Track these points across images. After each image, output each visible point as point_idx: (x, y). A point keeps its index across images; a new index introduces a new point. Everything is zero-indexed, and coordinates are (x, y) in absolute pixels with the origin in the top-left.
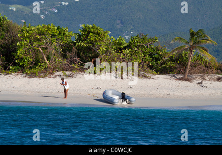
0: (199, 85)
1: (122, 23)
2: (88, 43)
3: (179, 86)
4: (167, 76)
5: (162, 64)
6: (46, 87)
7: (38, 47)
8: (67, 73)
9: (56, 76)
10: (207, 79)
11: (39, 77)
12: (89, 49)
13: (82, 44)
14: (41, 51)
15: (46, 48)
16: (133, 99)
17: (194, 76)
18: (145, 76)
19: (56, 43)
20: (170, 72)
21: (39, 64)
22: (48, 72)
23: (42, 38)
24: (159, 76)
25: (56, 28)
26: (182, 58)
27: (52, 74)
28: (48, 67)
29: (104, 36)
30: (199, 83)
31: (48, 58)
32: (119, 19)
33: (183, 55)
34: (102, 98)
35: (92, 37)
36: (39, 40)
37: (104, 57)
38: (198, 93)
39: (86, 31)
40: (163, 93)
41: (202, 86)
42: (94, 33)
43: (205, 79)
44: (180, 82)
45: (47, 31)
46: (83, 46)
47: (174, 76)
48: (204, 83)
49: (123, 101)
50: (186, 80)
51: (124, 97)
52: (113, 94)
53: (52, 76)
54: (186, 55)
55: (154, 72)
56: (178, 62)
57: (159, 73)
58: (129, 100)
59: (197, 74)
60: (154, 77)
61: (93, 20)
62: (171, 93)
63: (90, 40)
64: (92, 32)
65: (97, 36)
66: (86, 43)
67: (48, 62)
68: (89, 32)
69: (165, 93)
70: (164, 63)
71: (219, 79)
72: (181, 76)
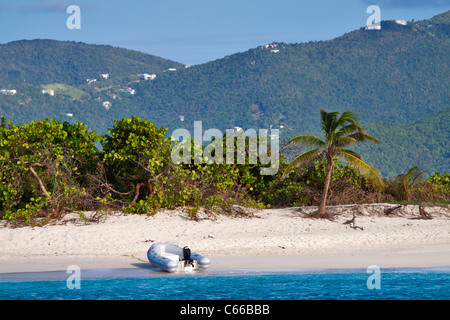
0: (348, 226)
1: (262, 108)
2: (127, 153)
3: (308, 230)
4: (287, 211)
5: (276, 187)
6: (46, 243)
7: (28, 165)
8: (88, 214)
9: (66, 222)
10: (365, 212)
11: (33, 225)
12: (130, 165)
13: (116, 155)
14: (35, 173)
15: (44, 168)
16: (206, 261)
17: (339, 208)
18: (242, 214)
19: (62, 157)
20: (292, 202)
21: (32, 199)
22: (50, 214)
23: (34, 148)
24: (269, 211)
25: (61, 126)
26: (316, 175)
27: (58, 217)
28: (49, 204)
29: (157, 137)
30: (348, 222)
31: (49, 187)
32: (256, 103)
33: (317, 167)
34: (147, 260)
35: (133, 141)
36: (29, 152)
37: (160, 179)
38: (341, 241)
39: (122, 130)
40: (271, 245)
41: (355, 228)
42: (137, 133)
43: (360, 213)
44: (311, 221)
45: (44, 133)
46: (117, 160)
47: (300, 210)
48: (359, 221)
49: (185, 264)
50: (324, 216)
51: (187, 256)
52: (167, 251)
53: (58, 222)
54: (321, 167)
55: (261, 205)
56: (308, 182)
57: (269, 205)
58: (199, 263)
59: (345, 203)
60: (260, 213)
61: (206, 107)
62: (288, 245)
63: (131, 148)
64: (134, 132)
65: (144, 138)
66: (122, 154)
67: (48, 194)
68: (127, 132)
69: (276, 245)
70: (281, 185)
71: (388, 212)
72: (313, 209)
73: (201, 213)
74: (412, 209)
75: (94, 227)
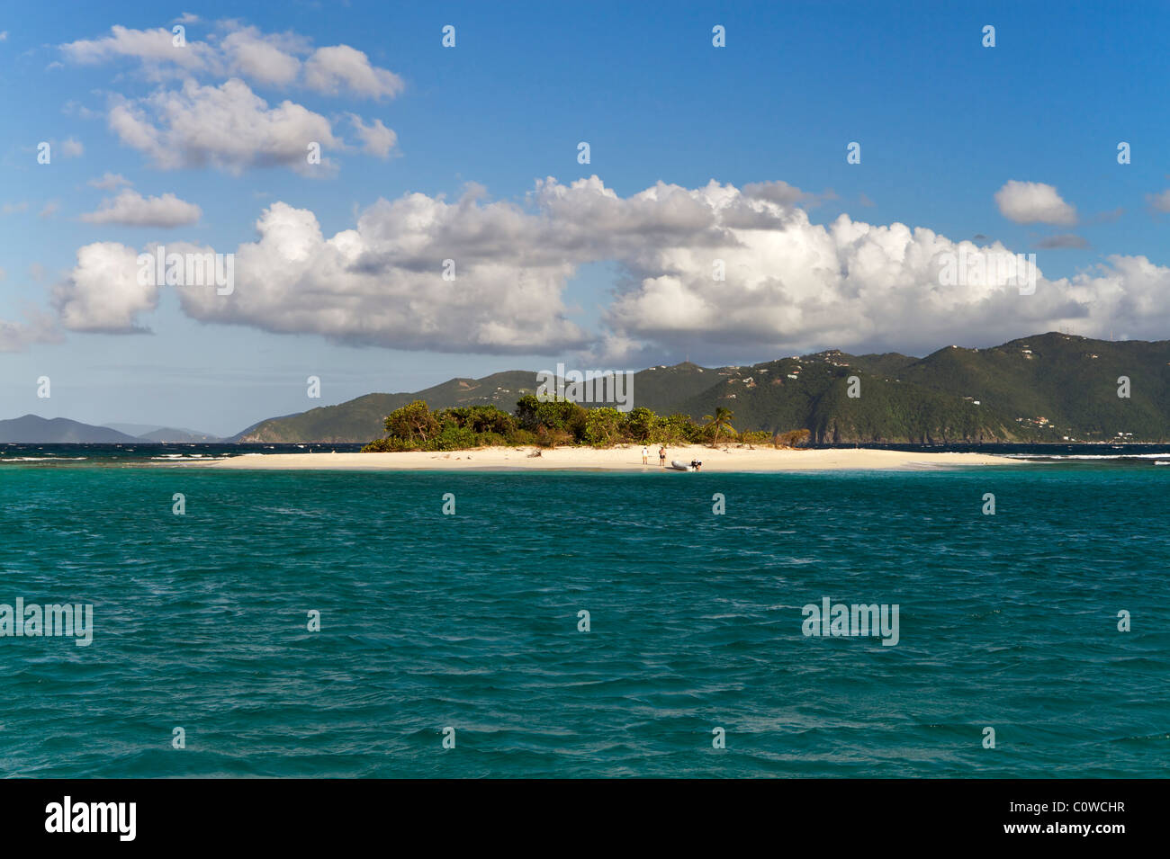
8: (625, 445)
12: (639, 426)
17: (719, 445)
18: (683, 446)
22: (610, 444)
36: (602, 420)
42: (643, 413)
71: (738, 447)
72: (709, 445)
73: (668, 446)
74: (747, 446)
75: (627, 450)
